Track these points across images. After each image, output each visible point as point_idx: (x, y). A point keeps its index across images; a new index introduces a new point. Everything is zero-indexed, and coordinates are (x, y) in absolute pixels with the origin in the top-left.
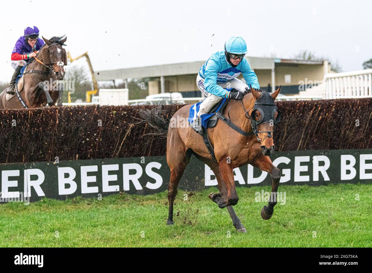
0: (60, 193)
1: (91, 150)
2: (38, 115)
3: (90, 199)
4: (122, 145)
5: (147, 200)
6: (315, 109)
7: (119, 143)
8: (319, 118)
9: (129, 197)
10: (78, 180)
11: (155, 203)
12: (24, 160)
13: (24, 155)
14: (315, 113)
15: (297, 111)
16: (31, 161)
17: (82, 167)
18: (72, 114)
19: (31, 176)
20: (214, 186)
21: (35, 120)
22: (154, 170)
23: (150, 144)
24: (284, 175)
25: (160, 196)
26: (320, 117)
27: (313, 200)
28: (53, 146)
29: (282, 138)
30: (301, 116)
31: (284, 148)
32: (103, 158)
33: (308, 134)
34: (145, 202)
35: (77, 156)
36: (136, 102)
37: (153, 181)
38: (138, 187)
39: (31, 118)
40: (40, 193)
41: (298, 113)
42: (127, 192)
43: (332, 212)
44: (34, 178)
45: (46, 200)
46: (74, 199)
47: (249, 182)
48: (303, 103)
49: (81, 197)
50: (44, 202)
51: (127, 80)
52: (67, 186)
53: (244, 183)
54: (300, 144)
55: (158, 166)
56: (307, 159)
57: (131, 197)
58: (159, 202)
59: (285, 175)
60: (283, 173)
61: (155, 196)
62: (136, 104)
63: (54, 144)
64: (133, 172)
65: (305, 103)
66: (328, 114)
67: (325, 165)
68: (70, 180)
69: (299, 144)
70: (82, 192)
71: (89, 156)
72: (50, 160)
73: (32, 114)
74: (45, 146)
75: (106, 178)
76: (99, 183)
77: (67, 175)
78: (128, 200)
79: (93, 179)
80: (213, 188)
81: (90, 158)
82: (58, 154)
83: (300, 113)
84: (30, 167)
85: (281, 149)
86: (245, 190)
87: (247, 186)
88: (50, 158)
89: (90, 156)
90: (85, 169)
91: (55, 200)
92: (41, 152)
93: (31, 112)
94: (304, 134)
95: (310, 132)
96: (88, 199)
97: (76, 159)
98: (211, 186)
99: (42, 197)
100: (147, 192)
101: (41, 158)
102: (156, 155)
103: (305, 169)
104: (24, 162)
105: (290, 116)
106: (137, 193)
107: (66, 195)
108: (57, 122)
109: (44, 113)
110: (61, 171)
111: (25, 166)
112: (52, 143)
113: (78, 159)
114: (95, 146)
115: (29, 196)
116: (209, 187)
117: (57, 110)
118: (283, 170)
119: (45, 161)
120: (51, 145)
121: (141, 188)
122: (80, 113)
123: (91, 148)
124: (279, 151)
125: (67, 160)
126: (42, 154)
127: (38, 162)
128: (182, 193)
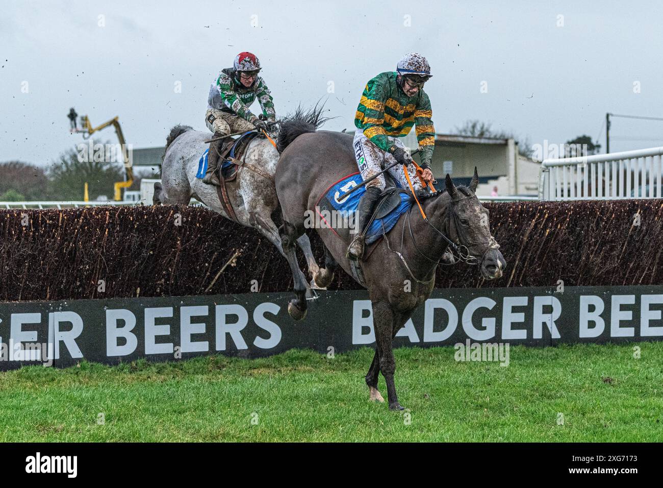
0: (109, 354)
1: (163, 280)
2: (76, 220)
3: (161, 365)
5: (258, 366)
6: (540, 217)
8: (546, 231)
9: (225, 360)
10: (139, 331)
11: (274, 373)
12: (48, 296)
13: (48, 288)
14: (539, 223)
15: (509, 219)
16: (61, 298)
17: (146, 310)
18: (131, 219)
19: (60, 323)
20: (368, 345)
21: (70, 228)
22: (268, 315)
23: (262, 272)
24: (485, 328)
25: (278, 360)
26: (548, 231)
28: (99, 274)
30: (516, 228)
31: (485, 283)
32: (183, 294)
33: (526, 258)
34: (255, 371)
35: (138, 290)
37: (266, 335)
38: (241, 344)
39: (62, 225)
40: (75, 352)
41: (510, 223)
42: (222, 352)
44: (66, 326)
45: (85, 365)
46: (134, 364)
47: (425, 340)
48: (520, 207)
49: (144, 360)
50: (84, 368)
52: (121, 341)
54: (512, 276)
55: (275, 309)
56: (523, 301)
57: (229, 361)
59: (487, 328)
60: (483, 325)
61: (271, 360)
63: (100, 269)
64: (232, 319)
65: (522, 207)
66: (561, 227)
67: (553, 313)
68: (126, 332)
69: (510, 276)
70: (147, 353)
71: (158, 291)
72: (92, 297)
73: (65, 218)
74: (85, 273)
75: (187, 329)
76: (174, 337)
77: (121, 323)
78: (224, 366)
79: (165, 330)
80: (366, 348)
81: (159, 295)
82: (106, 286)
83: (513, 224)
84: (58, 308)
85: (480, 284)
86: (421, 353)
87: (423, 345)
88: (94, 294)
90: (151, 314)
91: (101, 365)
92: (78, 283)
93: (62, 215)
94: (521, 258)
95: (529, 255)
96: (157, 364)
97: (136, 296)
98: (363, 345)
99: (80, 360)
100: (254, 353)
101: (79, 293)
103: (520, 317)
104: (50, 299)
105: (498, 228)
106: (239, 354)
107: (118, 357)
108: (106, 233)
109: (85, 217)
110: (112, 315)
111: (51, 306)
112: (97, 267)
113: (139, 296)
114: (168, 274)
115: (57, 357)
116: (360, 346)
117: (107, 212)
118: (483, 319)
119: (84, 298)
120: (96, 271)
121: (246, 347)
122: (145, 217)
123: (163, 277)
124: (477, 287)
125: (122, 297)
126: (80, 285)
127: (72, 300)
128: (316, 356)
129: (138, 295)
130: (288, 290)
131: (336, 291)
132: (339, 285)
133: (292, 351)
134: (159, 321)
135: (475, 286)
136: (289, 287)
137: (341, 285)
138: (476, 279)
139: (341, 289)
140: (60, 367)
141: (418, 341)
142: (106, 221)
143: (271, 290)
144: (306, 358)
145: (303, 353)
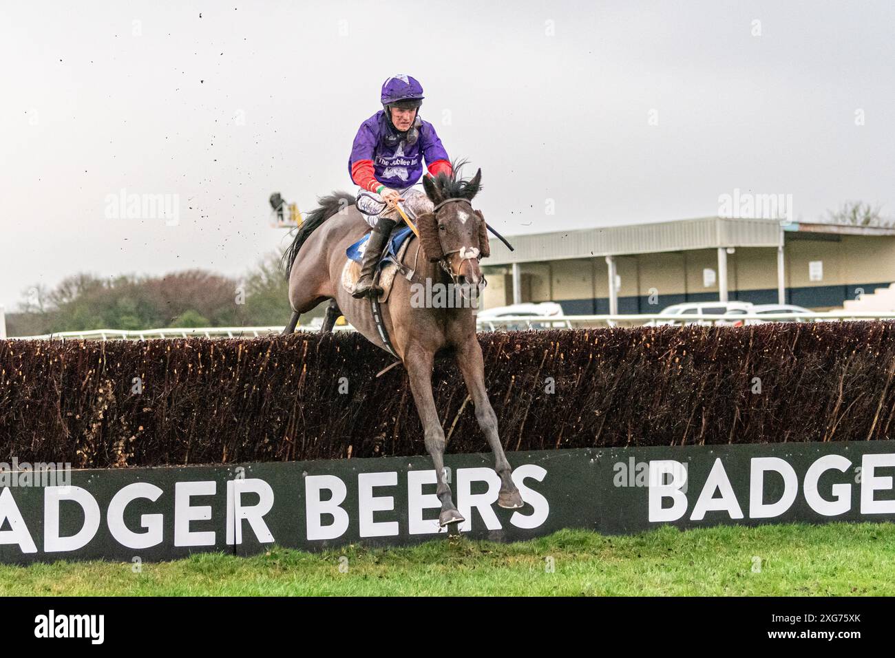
0: (310, 538)
1: (384, 435)
2: (261, 354)
3: (379, 551)
4: (454, 424)
5: (515, 553)
7: (447, 420)
9: (471, 546)
10: (351, 505)
11: (536, 562)
12: (224, 459)
13: (225, 447)
15: (868, 345)
16: (243, 461)
17: (361, 476)
18: (338, 351)
19: (243, 495)
20: (671, 523)
21: (253, 365)
22: (529, 482)
23: (520, 422)
24: (836, 499)
25: (544, 544)
28: (295, 427)
29: (833, 409)
30: (878, 357)
31: (836, 434)
32: (410, 454)
34: (511, 559)
35: (350, 449)
37: (527, 510)
38: (492, 523)
39: (242, 361)
40: (264, 535)
41: (869, 349)
42: (466, 535)
44: (250, 499)
45: (277, 553)
47: (752, 515)
48: (883, 327)
49: (358, 545)
50: (274, 556)
52: (327, 519)
53: (740, 516)
54: (874, 425)
55: (539, 473)
57: (476, 546)
59: (840, 498)
60: (834, 495)
61: (533, 544)
63: (296, 420)
64: (479, 488)
65: (887, 327)
68: (333, 506)
69: (872, 424)
70: (362, 535)
71: (378, 450)
72: (287, 459)
73: (246, 351)
74: (276, 426)
75: (418, 502)
76: (400, 513)
77: (326, 495)
78: (469, 553)
79: (387, 504)
80: (668, 528)
81: (379, 455)
82: (306, 443)
83: (874, 352)
84: (240, 474)
85: (828, 437)
86: (745, 531)
87: (749, 522)
88: (288, 455)
89: (380, 448)
90: (367, 481)
91: (298, 553)
92: (267, 440)
94: (885, 400)
96: (376, 551)
97: (347, 457)
98: (664, 522)
99: (270, 545)
100: (511, 534)
101: (267, 453)
102: (536, 449)
103: (887, 483)
104: (227, 461)
105: (852, 357)
106: (490, 537)
107: (323, 541)
108: (305, 370)
109: (275, 350)
110: (313, 484)
111: (230, 471)
112: (292, 417)
113: (351, 457)
114: (391, 426)
115: (239, 541)
116: (658, 525)
117: (304, 341)
118: (834, 486)
119: (275, 460)
120: (291, 422)
121: (499, 527)
122: (358, 348)
123: (384, 431)
124: (825, 441)
125: (327, 458)
126: (269, 443)
127: (258, 464)
128: (596, 538)
129: (349, 456)
130: (557, 447)
131: (625, 448)
132: (629, 438)
133: (564, 531)
134: (378, 492)
135: (821, 439)
136: (558, 443)
137: (632, 439)
138: (823, 431)
139: (632, 444)
140: (243, 555)
141: (741, 516)
142: (303, 353)
143: (534, 448)
144: (582, 542)
145: (579, 534)
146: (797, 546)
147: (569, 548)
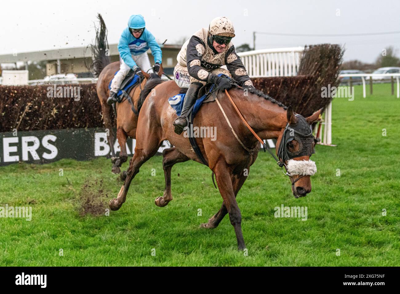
4: (21, 120)
5: (44, 168)
9: (27, 166)
11: (51, 171)
22: (50, 142)
25: (55, 165)
27: (189, 167)
32: (4, 132)
34: (42, 171)
36: (36, 82)
37: (49, 152)
38: (36, 157)
42: (26, 162)
43: (206, 178)
51: (27, 63)
55: (54, 138)
57: (29, 166)
58: (54, 170)
61: (51, 165)
62: (35, 84)
64: (31, 144)
75: (7, 150)
78: (26, 168)
80: (102, 158)
98: (100, 156)
100: (43, 161)
102: (52, 129)
106: (35, 162)
116: (98, 157)
121: (39, 159)
128: (75, 162)
130: (60, 128)
132: (87, 124)
133: (63, 159)
139: (88, 127)
141: (130, 153)
144: (70, 163)
145: (69, 161)
146: (149, 164)
147: (64, 166)
